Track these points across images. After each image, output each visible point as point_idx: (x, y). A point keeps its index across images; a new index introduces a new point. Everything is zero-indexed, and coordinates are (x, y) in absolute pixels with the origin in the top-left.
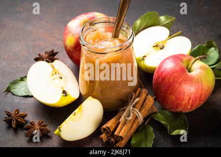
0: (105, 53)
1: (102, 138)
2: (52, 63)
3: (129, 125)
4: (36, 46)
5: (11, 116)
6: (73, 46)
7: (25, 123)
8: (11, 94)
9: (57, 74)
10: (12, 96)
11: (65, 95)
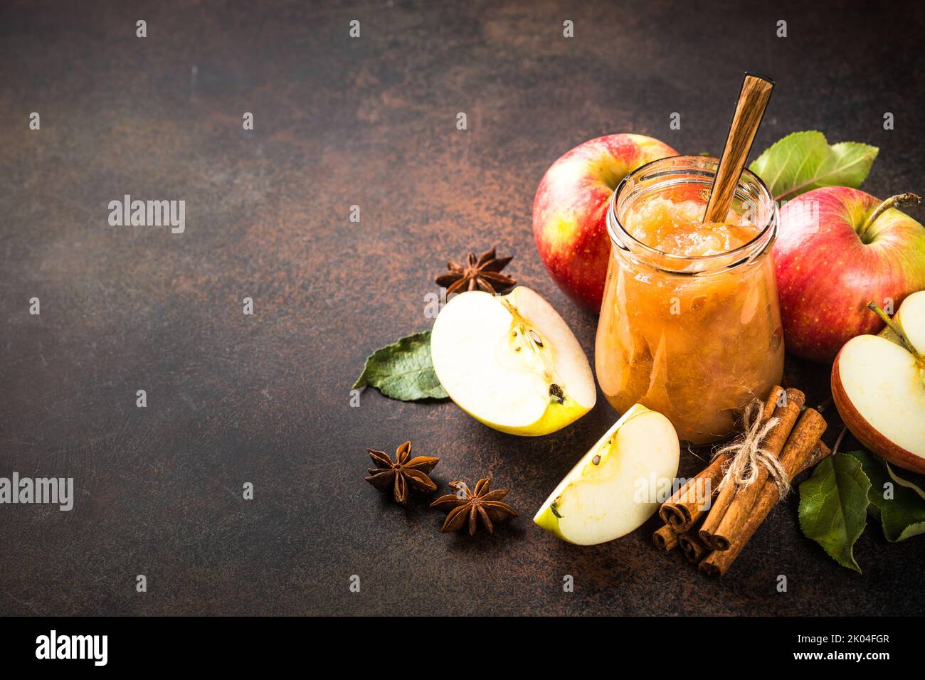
0: (690, 274)
1: (661, 539)
2: (507, 297)
3: (746, 501)
4: (434, 236)
5: (387, 467)
6: (571, 242)
7: (435, 487)
8: (376, 392)
9: (527, 333)
10: (380, 399)
11: (557, 398)
